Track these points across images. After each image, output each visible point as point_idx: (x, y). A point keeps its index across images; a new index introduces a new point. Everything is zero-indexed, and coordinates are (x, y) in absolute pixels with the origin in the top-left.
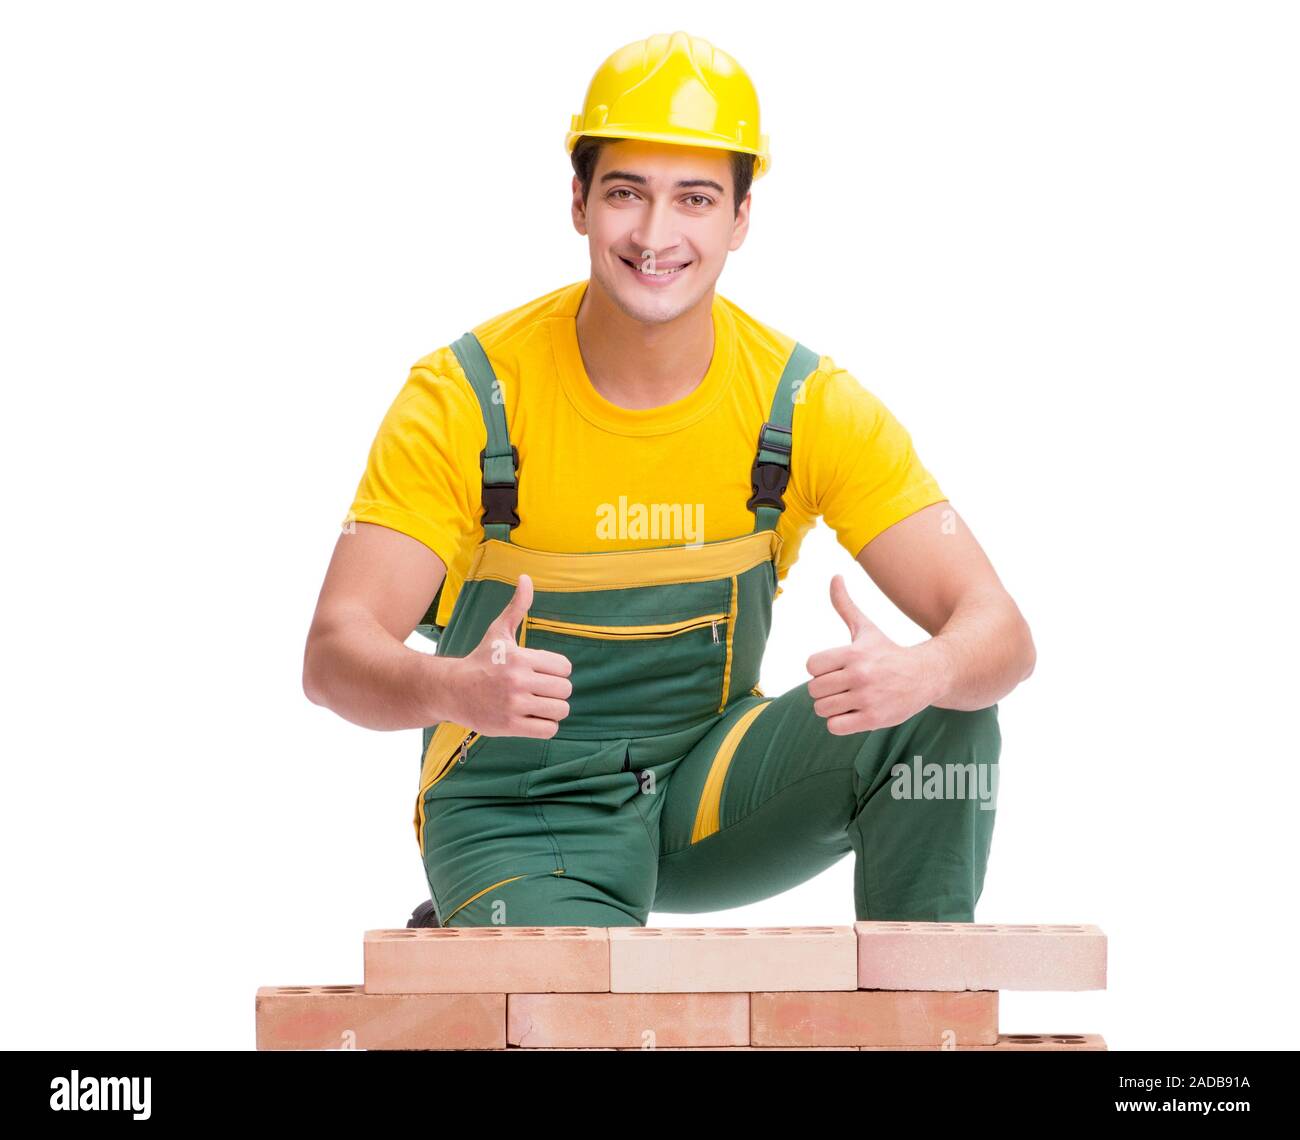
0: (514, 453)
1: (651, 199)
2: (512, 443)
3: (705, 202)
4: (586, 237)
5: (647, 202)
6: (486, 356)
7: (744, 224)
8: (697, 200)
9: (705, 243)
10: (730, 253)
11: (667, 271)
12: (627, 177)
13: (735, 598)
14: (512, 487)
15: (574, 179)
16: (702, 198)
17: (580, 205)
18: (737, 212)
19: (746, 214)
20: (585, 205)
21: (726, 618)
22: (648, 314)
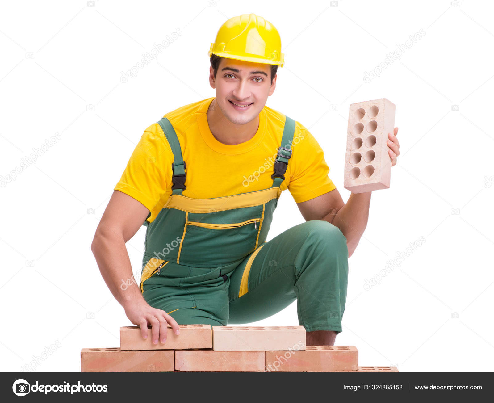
0: (184, 164)
1: (241, 79)
2: (184, 160)
3: (260, 80)
4: (215, 89)
5: (239, 79)
6: (173, 127)
7: (274, 86)
8: (257, 79)
9: (259, 95)
10: (268, 97)
11: (245, 106)
12: (232, 69)
13: (263, 213)
14: (184, 176)
15: (211, 67)
16: (259, 78)
17: (213, 77)
18: (272, 82)
19: (275, 82)
20: (215, 78)
21: (260, 220)
22: (238, 121)
